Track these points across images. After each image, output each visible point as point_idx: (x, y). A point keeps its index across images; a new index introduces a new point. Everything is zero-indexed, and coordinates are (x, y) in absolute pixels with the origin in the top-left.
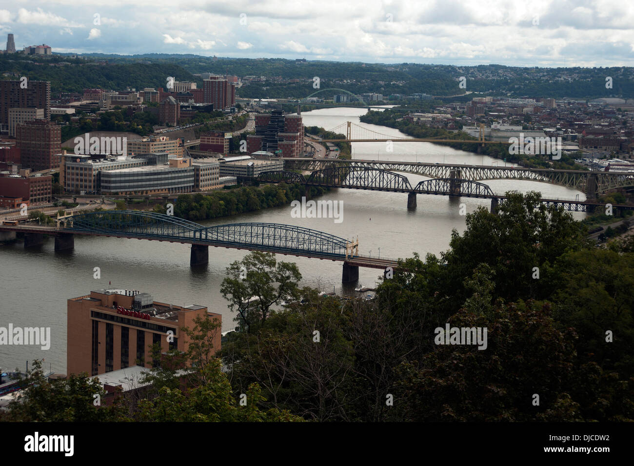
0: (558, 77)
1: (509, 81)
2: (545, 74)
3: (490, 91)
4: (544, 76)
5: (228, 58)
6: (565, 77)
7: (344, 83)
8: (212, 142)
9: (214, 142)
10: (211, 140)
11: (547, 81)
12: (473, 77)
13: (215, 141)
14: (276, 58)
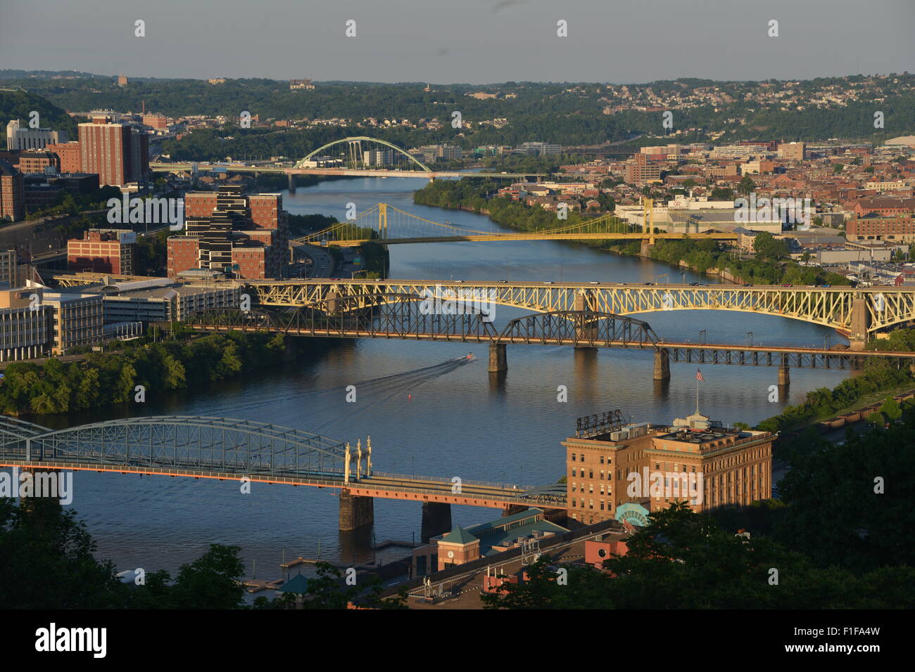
0: (815, 98)
1: (716, 110)
2: (790, 93)
3: (679, 132)
4: (787, 97)
5: (153, 79)
6: (830, 98)
7: (386, 125)
8: (93, 252)
9: (98, 252)
10: (91, 249)
11: (794, 106)
12: (644, 105)
13: (100, 249)
14: (251, 78)
